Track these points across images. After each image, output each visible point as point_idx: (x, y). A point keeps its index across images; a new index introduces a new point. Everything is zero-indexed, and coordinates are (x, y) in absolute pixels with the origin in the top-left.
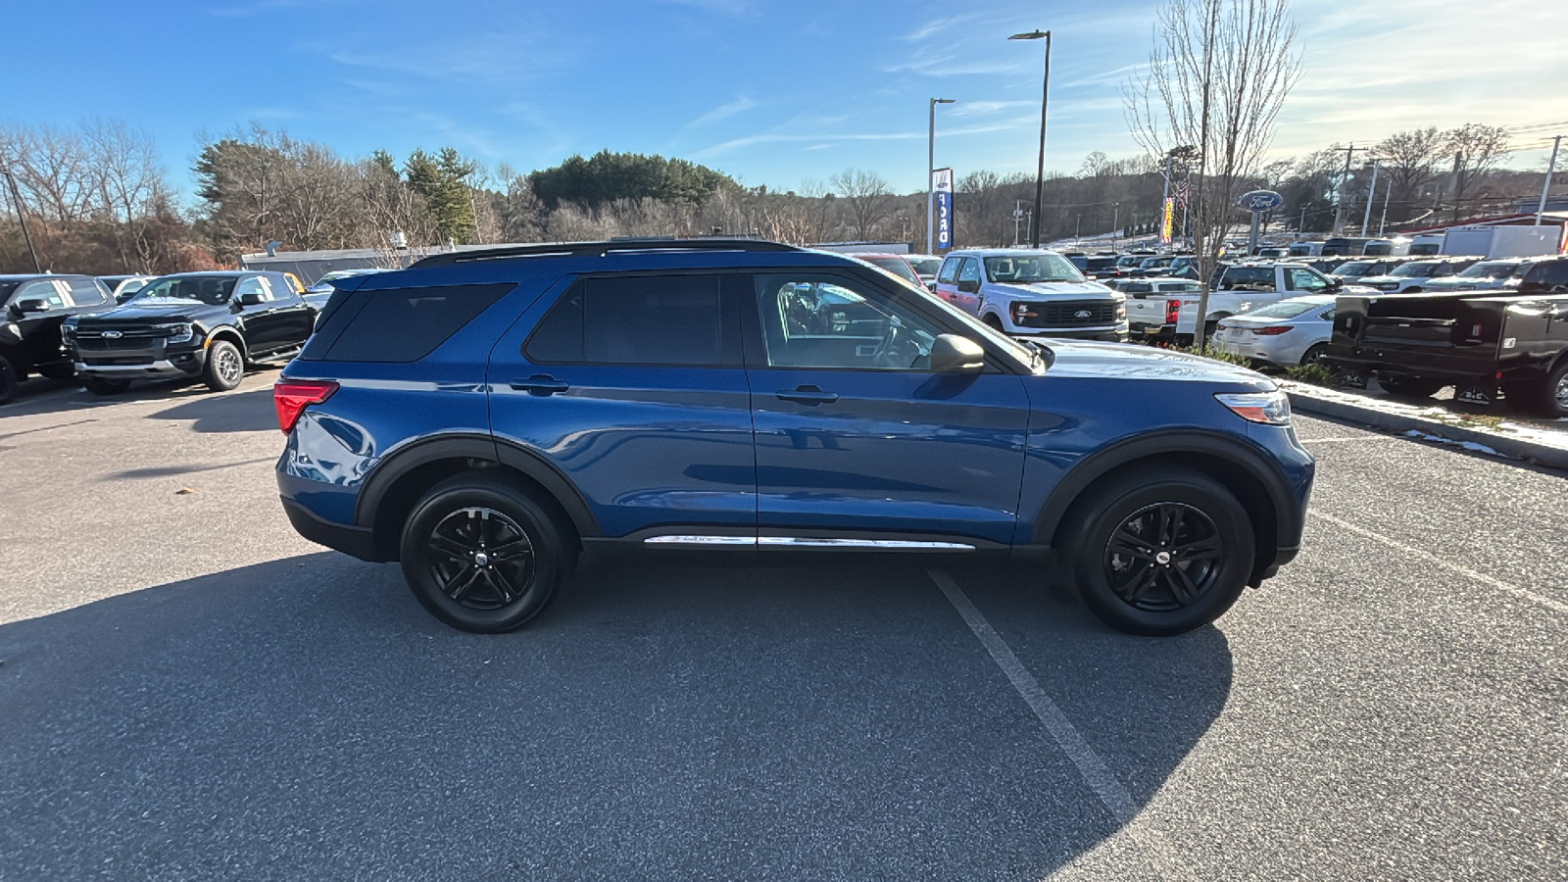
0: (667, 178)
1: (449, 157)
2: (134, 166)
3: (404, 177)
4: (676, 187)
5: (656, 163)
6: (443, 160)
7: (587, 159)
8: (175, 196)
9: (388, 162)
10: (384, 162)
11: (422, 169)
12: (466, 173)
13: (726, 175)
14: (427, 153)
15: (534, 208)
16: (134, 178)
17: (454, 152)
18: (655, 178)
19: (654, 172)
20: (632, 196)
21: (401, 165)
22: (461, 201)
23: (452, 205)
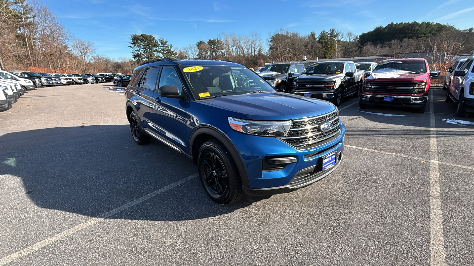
0: (418, 30)
1: (332, 31)
2: (257, 42)
3: (318, 39)
4: (421, 34)
5: (415, 24)
6: (330, 33)
7: (384, 27)
8: (264, 49)
9: (314, 35)
10: (313, 35)
11: (323, 36)
12: (336, 36)
13: (451, 26)
14: (326, 31)
15: (357, 46)
16: (257, 45)
17: (334, 30)
18: (412, 31)
19: (412, 28)
20: (398, 39)
21: (317, 36)
22: (332, 45)
23: (329, 47)
